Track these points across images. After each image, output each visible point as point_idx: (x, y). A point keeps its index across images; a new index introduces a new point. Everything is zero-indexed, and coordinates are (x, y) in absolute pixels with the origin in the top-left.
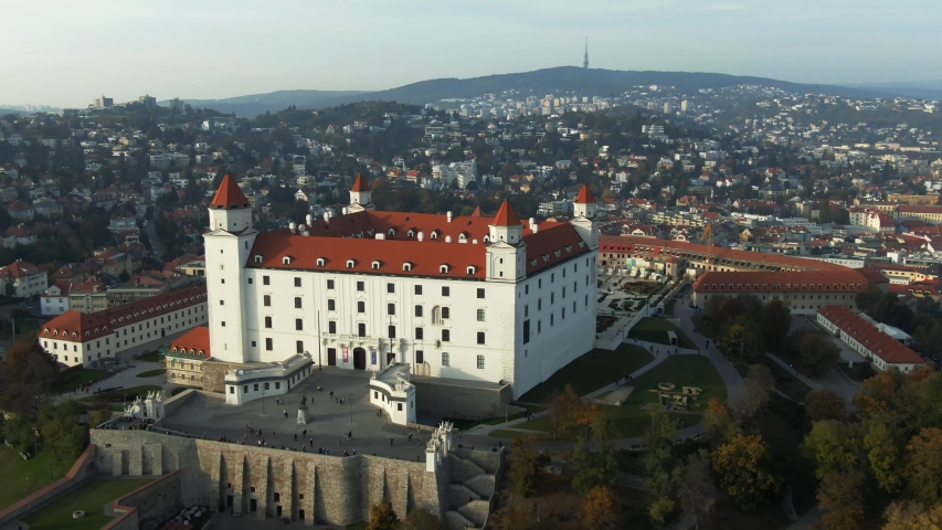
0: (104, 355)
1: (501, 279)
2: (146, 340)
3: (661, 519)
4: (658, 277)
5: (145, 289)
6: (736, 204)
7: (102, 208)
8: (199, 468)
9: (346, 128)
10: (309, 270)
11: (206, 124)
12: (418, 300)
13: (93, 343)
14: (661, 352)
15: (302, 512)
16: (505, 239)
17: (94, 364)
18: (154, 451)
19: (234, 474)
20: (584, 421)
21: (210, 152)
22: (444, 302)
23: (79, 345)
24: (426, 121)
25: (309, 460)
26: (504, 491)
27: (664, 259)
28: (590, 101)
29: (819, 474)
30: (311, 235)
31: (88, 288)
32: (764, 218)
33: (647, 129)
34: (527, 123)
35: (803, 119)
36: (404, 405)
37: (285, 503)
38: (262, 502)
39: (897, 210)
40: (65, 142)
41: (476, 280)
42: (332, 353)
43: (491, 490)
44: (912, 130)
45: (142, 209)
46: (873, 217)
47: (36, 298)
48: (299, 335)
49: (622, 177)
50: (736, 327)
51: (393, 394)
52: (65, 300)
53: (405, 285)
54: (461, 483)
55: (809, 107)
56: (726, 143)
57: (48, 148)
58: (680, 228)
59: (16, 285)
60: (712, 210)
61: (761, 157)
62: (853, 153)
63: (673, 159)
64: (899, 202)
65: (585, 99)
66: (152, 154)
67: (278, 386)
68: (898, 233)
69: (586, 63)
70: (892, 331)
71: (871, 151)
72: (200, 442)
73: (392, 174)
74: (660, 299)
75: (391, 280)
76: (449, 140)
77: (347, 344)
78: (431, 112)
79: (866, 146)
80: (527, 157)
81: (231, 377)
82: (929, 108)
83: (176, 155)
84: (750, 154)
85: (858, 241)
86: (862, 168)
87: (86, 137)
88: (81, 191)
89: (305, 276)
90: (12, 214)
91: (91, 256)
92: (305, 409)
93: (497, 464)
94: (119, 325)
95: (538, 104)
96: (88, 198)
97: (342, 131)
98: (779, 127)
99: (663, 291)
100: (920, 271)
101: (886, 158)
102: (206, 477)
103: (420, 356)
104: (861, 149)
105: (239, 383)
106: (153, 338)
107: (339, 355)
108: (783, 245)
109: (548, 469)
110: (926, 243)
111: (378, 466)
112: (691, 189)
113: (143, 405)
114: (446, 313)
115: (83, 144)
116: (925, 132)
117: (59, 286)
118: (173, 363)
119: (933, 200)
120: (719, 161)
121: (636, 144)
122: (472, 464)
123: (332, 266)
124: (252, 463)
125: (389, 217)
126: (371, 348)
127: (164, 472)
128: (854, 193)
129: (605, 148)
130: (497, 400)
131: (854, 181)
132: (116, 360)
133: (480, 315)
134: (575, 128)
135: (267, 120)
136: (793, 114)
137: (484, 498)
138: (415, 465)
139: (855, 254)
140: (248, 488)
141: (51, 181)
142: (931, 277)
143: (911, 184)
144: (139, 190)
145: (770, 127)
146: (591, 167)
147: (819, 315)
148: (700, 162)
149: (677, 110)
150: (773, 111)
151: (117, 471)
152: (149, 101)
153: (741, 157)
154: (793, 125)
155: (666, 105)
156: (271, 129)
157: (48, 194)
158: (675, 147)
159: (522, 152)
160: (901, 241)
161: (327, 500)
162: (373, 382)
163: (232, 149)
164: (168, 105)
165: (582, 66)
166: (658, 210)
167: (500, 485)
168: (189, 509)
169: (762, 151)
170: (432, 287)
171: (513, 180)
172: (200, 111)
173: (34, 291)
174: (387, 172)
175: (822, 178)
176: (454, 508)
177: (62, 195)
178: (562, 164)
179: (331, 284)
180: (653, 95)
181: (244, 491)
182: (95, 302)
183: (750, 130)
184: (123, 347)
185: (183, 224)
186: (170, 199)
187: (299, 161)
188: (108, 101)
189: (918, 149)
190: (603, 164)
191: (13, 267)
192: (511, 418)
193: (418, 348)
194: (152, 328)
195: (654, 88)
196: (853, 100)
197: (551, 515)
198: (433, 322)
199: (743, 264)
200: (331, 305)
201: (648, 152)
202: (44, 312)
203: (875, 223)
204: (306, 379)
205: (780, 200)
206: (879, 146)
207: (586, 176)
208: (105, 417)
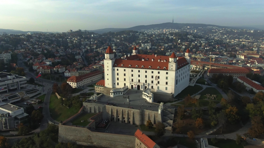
0: (80, 86)
1: (172, 70)
2: (89, 82)
3: (214, 126)
4: (198, 70)
5: (87, 71)
6: (210, 53)
7: (73, 54)
8: (106, 111)
9: (122, 36)
10: (127, 68)
11: (92, 35)
12: (152, 74)
13: (78, 83)
14: (205, 87)
15: (130, 122)
16: (173, 61)
17: (79, 87)
18: (97, 108)
19: (114, 113)
20: (193, 103)
21: (94, 41)
22: (158, 75)
23: (76, 83)
24: (139, 34)
25: (132, 110)
26: (176, 118)
27: (199, 65)
28: (174, 30)
29: (250, 116)
30: (127, 60)
31: (74, 71)
32: (217, 56)
33: (189, 36)
34: (162, 35)
35: (223, 34)
36: (151, 98)
37: (126, 119)
38: (121, 119)
39: (248, 54)
40: (64, 39)
41: (166, 70)
42: (132, 86)
43: (173, 118)
44: (248, 36)
45: (82, 54)
46: (242, 56)
47: (63, 73)
48: (125, 82)
49: (184, 47)
50: (222, 81)
51: (149, 96)
52: (70, 73)
53: (149, 71)
54: (166, 116)
55: (224, 31)
56: (207, 39)
57: (60, 41)
58: (199, 58)
59: (59, 70)
60: (205, 54)
61: (215, 43)
62: (235, 42)
63: (195, 43)
64: (248, 53)
65: (173, 30)
66: (82, 42)
67: (121, 93)
68: (248, 60)
69: (173, 22)
70: (256, 83)
71: (239, 41)
72: (107, 106)
73: (133, 46)
74: (200, 74)
75: (146, 70)
76: (145, 39)
77: (136, 84)
78: (140, 33)
79: (237, 40)
80: (162, 42)
81: (111, 91)
82: (252, 31)
83: (87, 42)
84: (212, 42)
85: (239, 61)
86: (238, 45)
87: (68, 38)
88: (69, 50)
89: (126, 69)
90: (55, 55)
91: (73, 64)
92: (129, 98)
93: (174, 112)
94: (83, 79)
95: (162, 31)
96: (70, 51)
97: (121, 37)
98: (217, 36)
99: (201, 72)
100: (256, 68)
101: (243, 43)
102: (108, 113)
103: (152, 87)
104: (237, 41)
105: (113, 93)
106: (90, 82)
107: (134, 86)
108: (223, 62)
109: (186, 113)
110: (256, 62)
111: (147, 112)
112: (200, 50)
113: (93, 97)
114: (159, 77)
115: (68, 40)
116: (251, 37)
117: (68, 70)
118: (96, 88)
119: (256, 52)
120: (206, 44)
121: (187, 40)
122: (168, 112)
123: (133, 67)
124: (118, 110)
125: (142, 56)
126: (141, 85)
127: (99, 112)
128: (237, 51)
129: (180, 40)
130: (171, 97)
131: (236, 48)
132: (83, 86)
133: (167, 78)
134: (172, 36)
135: (105, 34)
136: (220, 33)
137: (171, 120)
138: (156, 112)
139: (239, 64)
140: (117, 116)
141: (62, 48)
142: (258, 70)
143: (249, 49)
144: (80, 49)
145: (215, 36)
146: (176, 45)
147: (238, 78)
148: (201, 44)
149: (194, 32)
150: (216, 32)
151: (89, 111)
152: (80, 30)
153: (210, 42)
154: (221, 35)
155: (191, 31)
156: (106, 36)
157: (62, 50)
158: (195, 40)
159: (161, 41)
160: (249, 62)
161: (135, 119)
162: (143, 93)
163: (99, 41)
164: (84, 31)
165: (172, 22)
166: (193, 54)
167: (175, 117)
168: (104, 120)
169: (215, 41)
170: (156, 72)
171: (159, 48)
172: (91, 33)
173: (62, 71)
174: (132, 46)
175: (229, 47)
176: (164, 122)
177: (65, 51)
178: (170, 44)
179: (132, 71)
180: (189, 28)
181: (117, 117)
182: (76, 74)
183: (211, 36)
184: (84, 84)
185: (90, 57)
186: (87, 51)
187: (113, 43)
188: (71, 31)
189: (250, 41)
190: (179, 44)
191: (58, 66)
192: (175, 101)
193: (152, 85)
194: (90, 80)
195: (188, 27)
196: (234, 30)
197: (187, 124)
198: (156, 79)
199: (218, 67)
200: (132, 75)
201: (189, 41)
202: (65, 76)
203: (243, 57)
204: (127, 92)
205: (220, 52)
206: (241, 40)
207: (175, 47)
208: (86, 99)
